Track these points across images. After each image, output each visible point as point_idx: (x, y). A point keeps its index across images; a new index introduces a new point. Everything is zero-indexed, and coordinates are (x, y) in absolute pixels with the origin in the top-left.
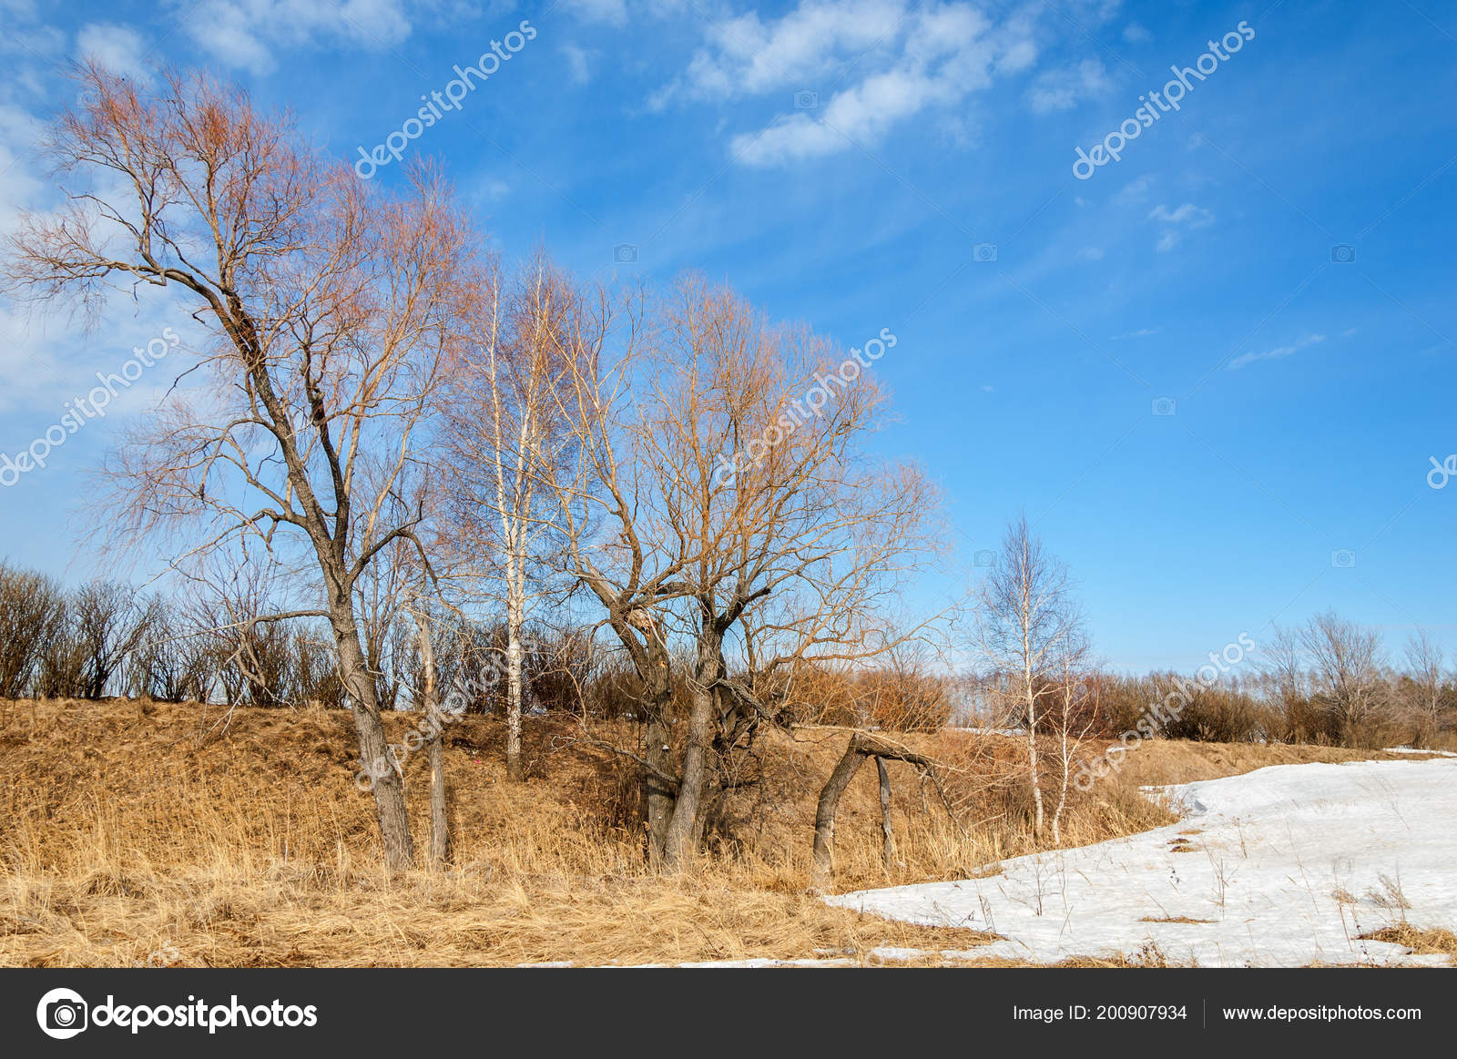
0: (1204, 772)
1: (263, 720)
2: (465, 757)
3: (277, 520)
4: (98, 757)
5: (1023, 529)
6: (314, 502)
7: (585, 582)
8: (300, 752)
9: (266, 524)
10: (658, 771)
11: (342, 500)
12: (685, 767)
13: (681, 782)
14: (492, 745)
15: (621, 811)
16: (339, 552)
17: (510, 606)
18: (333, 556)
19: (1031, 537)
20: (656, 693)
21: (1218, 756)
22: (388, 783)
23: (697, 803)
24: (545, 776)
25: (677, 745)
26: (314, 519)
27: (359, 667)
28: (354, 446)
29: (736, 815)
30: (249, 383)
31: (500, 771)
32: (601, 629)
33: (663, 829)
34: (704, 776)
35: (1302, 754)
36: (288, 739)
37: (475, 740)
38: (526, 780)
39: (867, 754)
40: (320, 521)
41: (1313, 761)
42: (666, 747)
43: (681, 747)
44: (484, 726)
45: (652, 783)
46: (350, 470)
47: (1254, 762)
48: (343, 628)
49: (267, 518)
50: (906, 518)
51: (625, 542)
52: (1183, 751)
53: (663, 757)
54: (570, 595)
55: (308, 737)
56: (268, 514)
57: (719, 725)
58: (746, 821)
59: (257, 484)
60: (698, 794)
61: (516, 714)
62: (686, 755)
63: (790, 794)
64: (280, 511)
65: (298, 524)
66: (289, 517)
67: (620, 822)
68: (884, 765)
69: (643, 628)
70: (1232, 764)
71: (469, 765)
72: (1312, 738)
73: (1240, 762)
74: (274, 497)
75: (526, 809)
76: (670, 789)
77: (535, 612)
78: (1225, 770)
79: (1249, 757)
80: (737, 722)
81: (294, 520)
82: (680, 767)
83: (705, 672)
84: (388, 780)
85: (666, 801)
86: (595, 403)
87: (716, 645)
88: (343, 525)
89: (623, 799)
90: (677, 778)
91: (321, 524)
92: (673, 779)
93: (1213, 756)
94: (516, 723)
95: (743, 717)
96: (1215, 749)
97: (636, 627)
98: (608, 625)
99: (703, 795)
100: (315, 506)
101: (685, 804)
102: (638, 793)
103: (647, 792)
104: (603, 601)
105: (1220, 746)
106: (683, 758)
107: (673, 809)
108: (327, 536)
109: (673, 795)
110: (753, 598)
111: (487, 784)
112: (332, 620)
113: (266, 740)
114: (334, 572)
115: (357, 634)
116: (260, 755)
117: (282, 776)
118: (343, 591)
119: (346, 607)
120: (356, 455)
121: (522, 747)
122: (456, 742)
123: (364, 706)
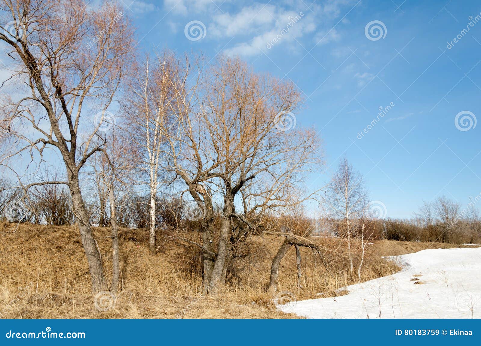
0: (402, 252)
1: (53, 230)
2: (133, 245)
3: (45, 143)
5: (346, 161)
6: (61, 135)
7: (179, 175)
8: (67, 242)
9: (41, 145)
10: (208, 251)
11: (73, 134)
12: (219, 249)
13: (217, 255)
14: (144, 240)
15: (193, 266)
16: (72, 157)
17: (151, 187)
18: (70, 159)
19: (349, 164)
20: (207, 219)
21: (406, 246)
22: (94, 255)
23: (223, 263)
24: (164, 252)
25: (216, 241)
26: (61, 143)
27: (81, 206)
28: (79, 112)
29: (238, 267)
30: (31, 83)
31: (147, 250)
32: (185, 194)
33: (209, 274)
34: (226, 253)
35: (435, 245)
36: (63, 237)
37: (137, 238)
38: (156, 254)
39: (292, 244)
40: (64, 144)
41: (439, 248)
42: (211, 241)
43: (217, 241)
44: (142, 233)
45: (205, 255)
46: (77, 122)
47: (419, 248)
48: (74, 189)
49: (41, 142)
50: (308, 150)
51: (195, 157)
52: (394, 244)
53: (210, 245)
54: (174, 181)
55: (71, 236)
56: (42, 141)
57: (233, 232)
58: (242, 270)
59: (37, 128)
60: (224, 260)
61: (153, 228)
62: (219, 244)
63: (259, 260)
64: (47, 139)
65: (55, 145)
66: (51, 142)
67: (193, 271)
68: (298, 248)
69: (202, 194)
70: (411, 249)
71: (135, 248)
72: (438, 240)
73: (414, 248)
74: (44, 133)
75: (156, 265)
76: (213, 258)
77: (161, 189)
78: (409, 251)
79: (417, 246)
80: (240, 231)
81: (53, 143)
82: (217, 249)
83: (227, 211)
84: (93, 254)
85: (211, 263)
86: (184, 102)
87: (232, 200)
88: (74, 146)
89: (194, 262)
90: (216, 253)
91: (65, 146)
92: (214, 254)
93: (405, 246)
94: (153, 232)
95: (242, 229)
96: (405, 244)
97: (200, 193)
98: (188, 192)
99: (226, 260)
100: (62, 137)
101: (219, 263)
102: (200, 259)
103: (203, 259)
104: (186, 182)
105: (407, 242)
106: (218, 245)
107: (214, 266)
108: (68, 150)
109: (214, 260)
110: (247, 180)
111: (141, 255)
112: (69, 186)
113: (53, 238)
114: (70, 166)
115: (80, 192)
116: (51, 244)
117: (59, 252)
118: (74, 174)
119: (76, 181)
120: (80, 116)
121: (155, 241)
122: (130, 239)
123: (83, 223)
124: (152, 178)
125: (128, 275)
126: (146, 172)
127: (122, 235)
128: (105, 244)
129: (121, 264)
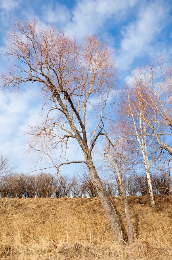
2: (140, 206)
3: (68, 137)
4: (55, 210)
9: (66, 139)
11: (83, 127)
14: (147, 202)
16: (85, 143)
17: (145, 164)
18: (84, 145)
24: (163, 210)
26: (77, 135)
27: (96, 177)
28: (84, 112)
30: (54, 99)
31: (150, 209)
36: (96, 204)
37: (142, 202)
38: (158, 211)
40: (79, 135)
44: (145, 198)
46: (84, 118)
48: (90, 166)
56: (66, 136)
59: (63, 129)
61: (152, 193)
64: (69, 135)
65: (74, 137)
66: (71, 136)
71: (142, 208)
74: (67, 131)
75: (159, 220)
84: (111, 212)
88: (85, 134)
91: (79, 136)
94: (152, 196)
100: (77, 131)
108: (82, 139)
111: (147, 213)
112: (87, 164)
113: (91, 205)
114: (85, 150)
115: (94, 167)
116: (89, 208)
117: (94, 213)
118: (88, 155)
119: (90, 159)
120: (85, 114)
121: (155, 202)
122: (137, 202)
123: (100, 189)
124: (145, 158)
125: (140, 227)
126: (140, 154)
127: (132, 200)
128: (122, 207)
129: (133, 221)
